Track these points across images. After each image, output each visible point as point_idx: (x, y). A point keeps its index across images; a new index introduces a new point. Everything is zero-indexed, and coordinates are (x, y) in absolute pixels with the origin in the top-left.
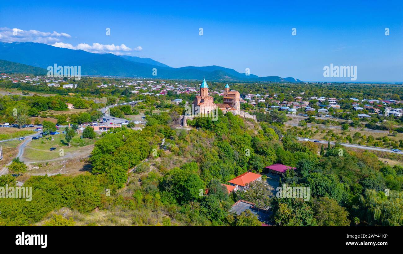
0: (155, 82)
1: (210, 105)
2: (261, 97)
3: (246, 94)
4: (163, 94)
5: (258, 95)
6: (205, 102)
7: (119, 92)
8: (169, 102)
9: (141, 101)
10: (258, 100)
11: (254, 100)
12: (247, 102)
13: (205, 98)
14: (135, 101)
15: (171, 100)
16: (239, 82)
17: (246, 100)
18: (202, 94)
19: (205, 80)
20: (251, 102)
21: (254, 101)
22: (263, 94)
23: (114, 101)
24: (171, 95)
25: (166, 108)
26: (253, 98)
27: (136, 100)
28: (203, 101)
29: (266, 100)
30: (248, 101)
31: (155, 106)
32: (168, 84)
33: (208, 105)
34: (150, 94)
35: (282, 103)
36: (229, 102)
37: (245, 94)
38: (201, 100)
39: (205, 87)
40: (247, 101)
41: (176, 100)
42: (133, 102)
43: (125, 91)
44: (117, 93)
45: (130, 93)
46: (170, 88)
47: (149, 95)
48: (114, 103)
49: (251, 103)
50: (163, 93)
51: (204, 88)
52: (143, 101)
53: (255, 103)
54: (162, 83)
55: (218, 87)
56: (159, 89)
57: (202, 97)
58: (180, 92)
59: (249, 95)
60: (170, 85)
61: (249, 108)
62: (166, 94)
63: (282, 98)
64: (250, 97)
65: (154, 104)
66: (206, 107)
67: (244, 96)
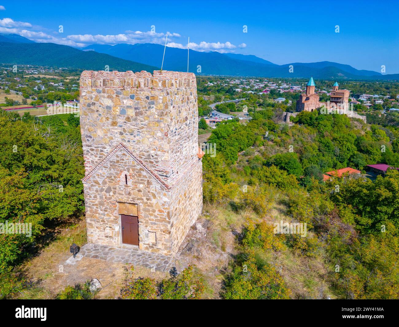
0: (258, 81)
1: (315, 103)
2: (380, 98)
4: (266, 93)
5: (376, 96)
6: (311, 100)
7: (224, 91)
8: (271, 101)
9: (244, 99)
10: (375, 101)
12: (360, 103)
13: (310, 96)
15: (274, 99)
16: (355, 81)
17: (359, 101)
18: (308, 92)
19: (312, 78)
20: (365, 103)
21: (369, 102)
22: (383, 95)
23: (220, 98)
24: (274, 94)
25: (268, 106)
26: (369, 99)
27: (240, 98)
28: (308, 99)
29: (385, 102)
30: (362, 102)
31: (257, 105)
32: (271, 83)
33: (313, 103)
34: (253, 93)
36: (336, 100)
37: (360, 94)
38: (306, 98)
41: (279, 98)
42: (237, 100)
43: (229, 89)
44: (223, 91)
45: (234, 91)
46: (273, 86)
47: (251, 93)
48: (220, 100)
49: (365, 105)
50: (266, 91)
52: (246, 99)
53: (370, 105)
54: (265, 82)
55: (327, 86)
56: (262, 87)
57: (307, 95)
58: (284, 91)
59: (364, 95)
60: (273, 84)
61: (361, 110)
62: (269, 92)
64: (365, 97)
65: (257, 103)
66: (310, 105)
67: (358, 97)
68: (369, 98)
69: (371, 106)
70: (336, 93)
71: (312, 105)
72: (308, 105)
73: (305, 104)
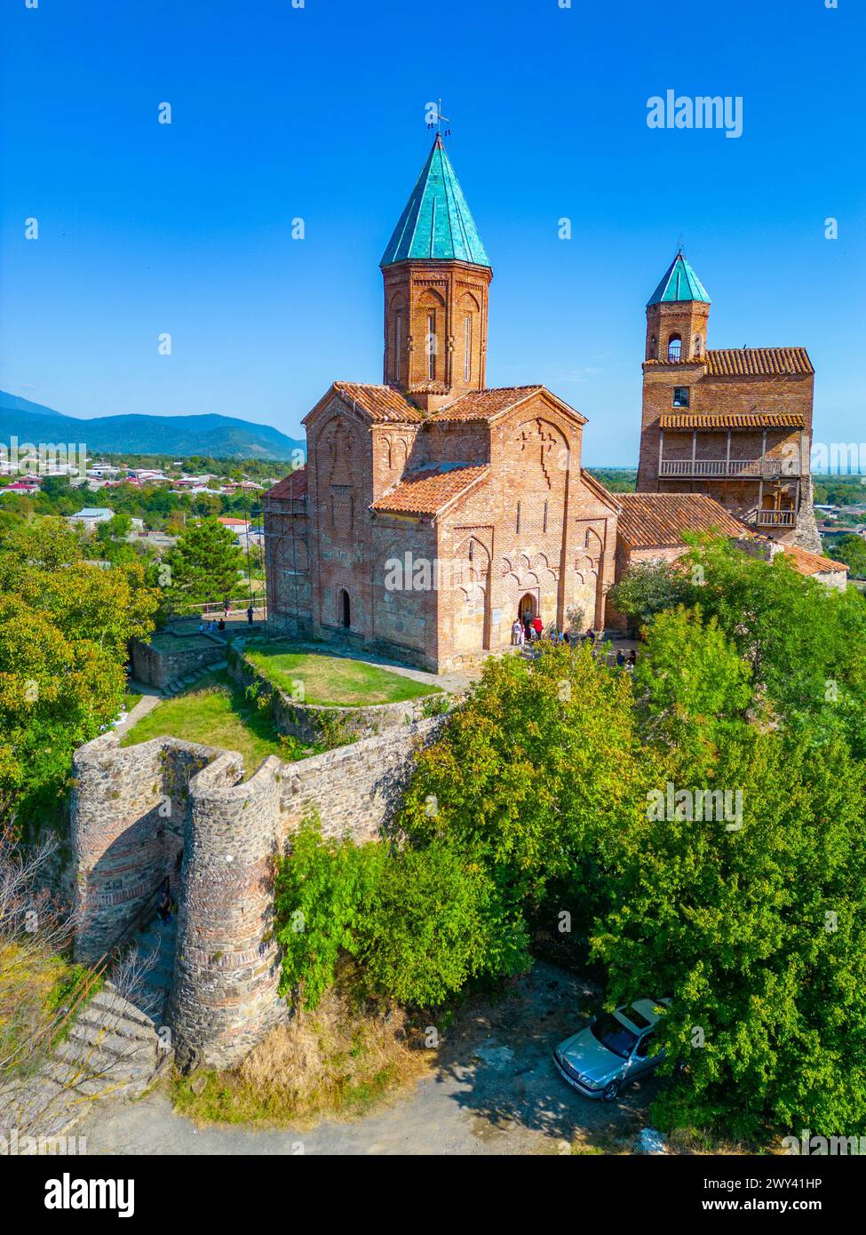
4: (21, 492)
8: (47, 525)
15: (61, 515)
24: (62, 494)
28: (446, 450)
36: (726, 465)
39: (459, 254)
41: (85, 512)
51: (448, 265)
58: (103, 483)
62: (36, 489)
70: (713, 387)
71: (528, 544)
72: (484, 536)
73: (443, 535)
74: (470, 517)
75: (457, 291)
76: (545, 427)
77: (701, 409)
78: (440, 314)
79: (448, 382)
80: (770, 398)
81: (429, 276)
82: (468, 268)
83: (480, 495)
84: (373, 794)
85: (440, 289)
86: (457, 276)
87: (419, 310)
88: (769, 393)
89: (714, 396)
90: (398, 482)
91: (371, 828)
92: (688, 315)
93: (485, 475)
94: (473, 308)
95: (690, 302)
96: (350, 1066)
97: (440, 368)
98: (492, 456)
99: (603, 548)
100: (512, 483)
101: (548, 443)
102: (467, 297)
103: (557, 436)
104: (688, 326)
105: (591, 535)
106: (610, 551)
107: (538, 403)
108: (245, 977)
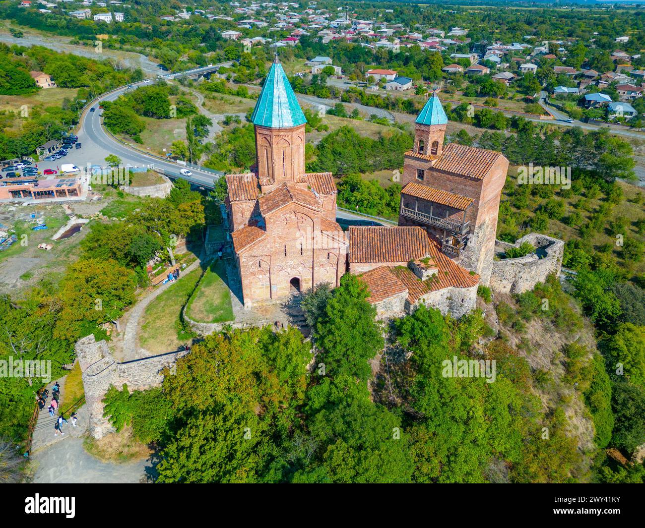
2: (526, 52)
3: (488, 45)
4: (292, 43)
5: (518, 46)
9: (227, 65)
10: (518, 64)
11: (507, 61)
12: (488, 71)
14: (214, 63)
15: (307, 59)
17: (486, 64)
18: (263, 168)
21: (507, 66)
22: (528, 42)
23: (171, 61)
24: (309, 45)
26: (505, 57)
27: (219, 60)
29: (539, 66)
32: (320, 12)
33: (294, 247)
34: (264, 42)
35: (582, 76)
36: (430, 219)
37: (486, 42)
39: (275, 124)
40: (491, 68)
41: (318, 59)
42: (210, 66)
43: (207, 33)
45: (219, 38)
47: (259, 43)
48: (170, 66)
49: (499, 76)
50: (294, 37)
51: (269, 129)
52: (233, 65)
53: (511, 75)
56: (293, 24)
57: (259, 187)
58: (332, 36)
59: (494, 45)
63: (579, 58)
64: (497, 52)
65: (257, 75)
66: (278, 261)
67: (482, 50)
68: (506, 55)
69: (512, 78)
70: (435, 174)
71: (292, 260)
72: (266, 259)
73: (243, 260)
74: (256, 252)
75: (274, 140)
76: (299, 215)
77: (428, 184)
78: (269, 149)
79: (274, 179)
80: (460, 187)
81: (264, 132)
82: (280, 130)
83: (261, 244)
84: (158, 373)
85: (268, 138)
86: (274, 133)
87: (261, 146)
88: (460, 184)
89: (435, 179)
90: (247, 222)
91: (158, 382)
92: (428, 132)
93: (263, 237)
94: (288, 145)
95: (429, 126)
96: (126, 450)
97: (271, 172)
98: (267, 229)
99: (338, 259)
100: (280, 238)
101: (301, 220)
102: (282, 141)
103: (305, 217)
104: (428, 138)
105: (330, 254)
106: (343, 260)
107: (293, 206)
108: (99, 421)
